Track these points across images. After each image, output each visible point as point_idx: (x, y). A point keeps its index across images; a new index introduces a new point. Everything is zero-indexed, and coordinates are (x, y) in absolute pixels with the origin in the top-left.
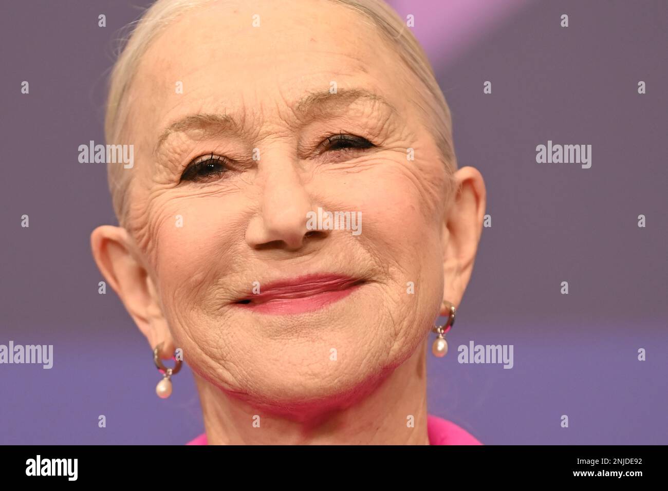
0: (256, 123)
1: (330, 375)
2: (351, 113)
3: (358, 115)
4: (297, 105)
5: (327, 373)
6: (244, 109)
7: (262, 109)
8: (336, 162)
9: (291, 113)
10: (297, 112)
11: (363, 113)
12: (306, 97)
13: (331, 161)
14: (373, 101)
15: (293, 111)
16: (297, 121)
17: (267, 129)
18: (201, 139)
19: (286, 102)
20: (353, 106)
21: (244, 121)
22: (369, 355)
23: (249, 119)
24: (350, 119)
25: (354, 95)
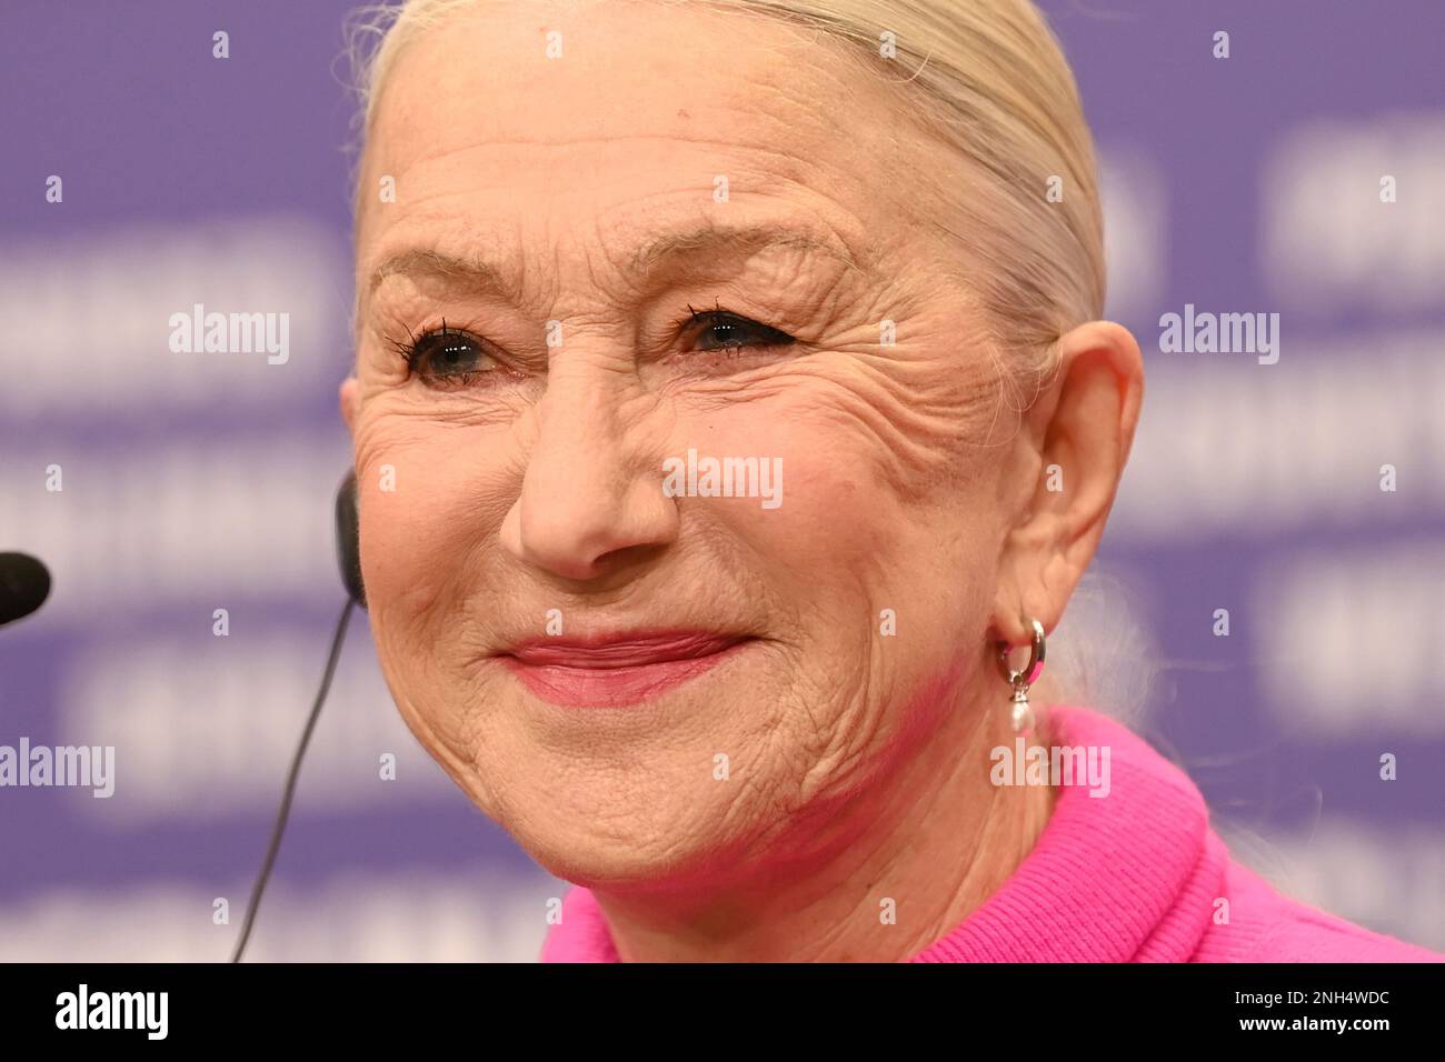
0: (545, 289)
1: (655, 841)
2: (749, 277)
3: (763, 281)
4: (629, 260)
5: (650, 837)
6: (521, 256)
7: (557, 260)
8: (712, 376)
9: (616, 275)
10: (629, 275)
11: (774, 279)
12: (650, 244)
13: (701, 373)
14: (799, 252)
15: (621, 272)
16: (631, 292)
17: (566, 306)
18: (443, 298)
19: (607, 251)
20: (753, 262)
21: (520, 279)
22: (749, 787)
23: (532, 279)
24: (746, 288)
25: (756, 240)
